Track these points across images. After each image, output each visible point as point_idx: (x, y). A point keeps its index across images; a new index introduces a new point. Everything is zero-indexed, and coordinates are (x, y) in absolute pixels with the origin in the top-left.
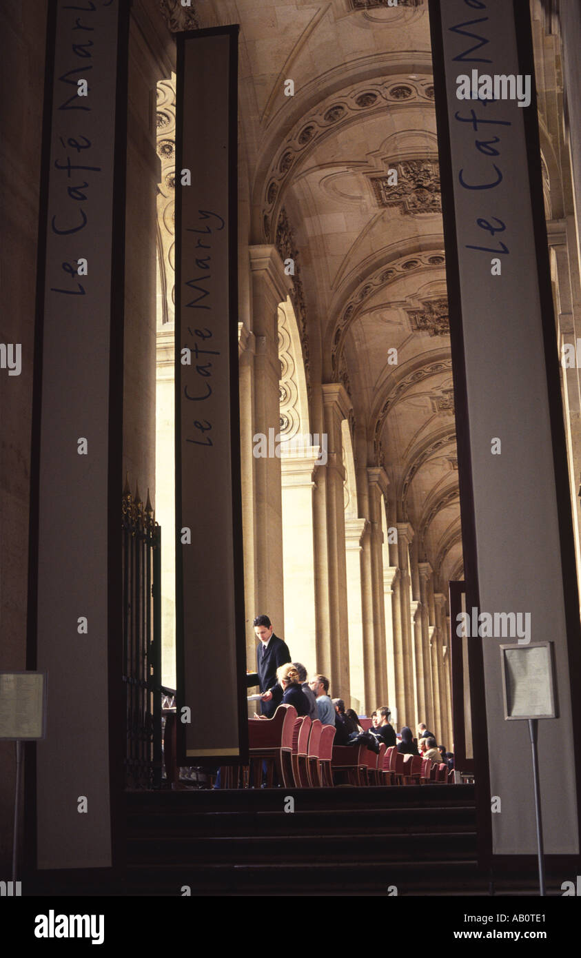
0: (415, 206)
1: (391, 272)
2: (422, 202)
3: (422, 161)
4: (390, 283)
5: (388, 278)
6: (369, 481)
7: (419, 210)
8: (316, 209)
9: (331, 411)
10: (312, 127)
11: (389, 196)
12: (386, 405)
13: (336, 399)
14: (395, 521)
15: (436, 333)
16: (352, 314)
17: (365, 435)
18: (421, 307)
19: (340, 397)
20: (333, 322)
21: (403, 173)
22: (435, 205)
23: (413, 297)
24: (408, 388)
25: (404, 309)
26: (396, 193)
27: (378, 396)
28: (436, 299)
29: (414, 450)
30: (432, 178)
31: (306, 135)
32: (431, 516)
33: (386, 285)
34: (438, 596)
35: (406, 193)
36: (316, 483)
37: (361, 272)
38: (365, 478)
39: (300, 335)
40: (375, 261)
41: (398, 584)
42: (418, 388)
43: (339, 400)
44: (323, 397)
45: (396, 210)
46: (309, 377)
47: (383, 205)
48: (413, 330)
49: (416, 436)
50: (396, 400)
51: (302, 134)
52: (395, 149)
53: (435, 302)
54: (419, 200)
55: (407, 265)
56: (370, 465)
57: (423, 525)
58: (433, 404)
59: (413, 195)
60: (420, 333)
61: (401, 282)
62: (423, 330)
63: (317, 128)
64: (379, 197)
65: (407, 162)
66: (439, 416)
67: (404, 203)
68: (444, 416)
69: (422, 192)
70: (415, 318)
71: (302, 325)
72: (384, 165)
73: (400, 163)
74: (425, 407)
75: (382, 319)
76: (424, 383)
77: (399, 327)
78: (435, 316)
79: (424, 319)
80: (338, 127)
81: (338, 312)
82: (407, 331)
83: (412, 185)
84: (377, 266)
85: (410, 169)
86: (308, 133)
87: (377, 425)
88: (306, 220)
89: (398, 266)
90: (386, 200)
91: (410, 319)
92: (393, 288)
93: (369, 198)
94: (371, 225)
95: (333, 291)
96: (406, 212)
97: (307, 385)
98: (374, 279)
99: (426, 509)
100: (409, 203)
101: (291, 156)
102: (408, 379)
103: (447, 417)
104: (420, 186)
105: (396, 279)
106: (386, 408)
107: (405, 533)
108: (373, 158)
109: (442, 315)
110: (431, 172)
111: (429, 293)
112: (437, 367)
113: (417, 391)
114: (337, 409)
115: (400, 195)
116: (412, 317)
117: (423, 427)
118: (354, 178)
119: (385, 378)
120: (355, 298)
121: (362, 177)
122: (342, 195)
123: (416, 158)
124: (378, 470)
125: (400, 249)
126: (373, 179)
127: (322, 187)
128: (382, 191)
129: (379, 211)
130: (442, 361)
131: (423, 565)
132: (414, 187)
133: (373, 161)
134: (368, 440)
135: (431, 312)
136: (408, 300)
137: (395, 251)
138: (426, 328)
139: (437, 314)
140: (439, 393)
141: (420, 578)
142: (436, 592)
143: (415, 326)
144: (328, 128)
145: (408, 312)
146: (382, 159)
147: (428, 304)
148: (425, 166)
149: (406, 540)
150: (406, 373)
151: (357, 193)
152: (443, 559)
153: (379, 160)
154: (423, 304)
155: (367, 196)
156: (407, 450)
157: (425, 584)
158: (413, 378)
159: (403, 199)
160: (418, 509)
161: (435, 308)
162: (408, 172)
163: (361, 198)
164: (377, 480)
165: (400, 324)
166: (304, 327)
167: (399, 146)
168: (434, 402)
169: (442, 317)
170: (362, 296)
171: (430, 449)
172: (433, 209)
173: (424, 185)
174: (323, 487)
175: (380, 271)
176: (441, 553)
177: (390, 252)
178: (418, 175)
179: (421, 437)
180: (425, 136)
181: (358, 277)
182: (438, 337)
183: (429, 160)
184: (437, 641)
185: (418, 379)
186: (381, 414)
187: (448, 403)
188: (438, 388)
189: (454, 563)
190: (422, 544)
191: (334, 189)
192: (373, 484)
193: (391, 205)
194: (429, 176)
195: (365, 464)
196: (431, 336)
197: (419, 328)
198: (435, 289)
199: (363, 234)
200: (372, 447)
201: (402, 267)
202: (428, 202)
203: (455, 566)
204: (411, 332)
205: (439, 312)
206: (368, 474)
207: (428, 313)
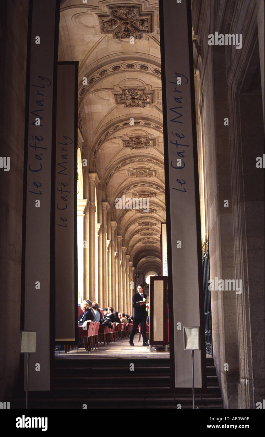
0: (131, 104)
1: (118, 127)
2: (134, 103)
3: (136, 89)
4: (117, 131)
5: (117, 129)
6: (102, 207)
7: (132, 106)
8: (90, 103)
9: (92, 184)
10: (94, 78)
11: (120, 100)
12: (110, 175)
13: (94, 180)
14: (110, 220)
15: (133, 148)
16: (101, 143)
17: (101, 188)
18: (128, 139)
19: (96, 179)
20: (94, 147)
21: (127, 93)
22: (138, 104)
23: (125, 135)
24: (121, 167)
25: (121, 139)
26: (124, 99)
27: (108, 171)
28: (135, 136)
29: (119, 191)
30: (139, 95)
31: (91, 81)
32: (123, 215)
33: (115, 132)
34: (124, 248)
35: (127, 100)
36: (85, 215)
37: (106, 127)
38: (101, 205)
39: (81, 154)
40: (112, 123)
41: (110, 247)
42: (123, 168)
43: (95, 180)
44: (89, 179)
45: (123, 105)
46: (84, 171)
47: (118, 103)
48: (124, 147)
49: (120, 185)
50: (114, 173)
51: (90, 81)
52: (125, 84)
53: (134, 137)
54: (132, 102)
55: (125, 125)
56: (103, 201)
57: (120, 219)
58: (128, 174)
59: (130, 101)
60: (126, 148)
61: (121, 131)
62: (128, 147)
63: (96, 78)
64: (116, 100)
65: (129, 89)
66: (130, 177)
67: (126, 103)
68: (132, 178)
69: (134, 100)
70: (125, 143)
71: (82, 150)
72: (120, 90)
73: (126, 89)
74: (125, 174)
75: (111, 142)
76: (126, 166)
77: (118, 145)
78: (134, 143)
79: (129, 143)
80: (104, 78)
81: (96, 144)
82: (121, 147)
83: (130, 97)
84: (113, 125)
85: (130, 92)
86: (92, 80)
87: (106, 184)
88: (85, 107)
89: (121, 125)
90: (119, 101)
91: (123, 143)
92: (118, 132)
93: (112, 100)
94: (112, 110)
95: (94, 135)
96: (127, 106)
97: (83, 174)
98: (111, 130)
99: (121, 213)
100: (128, 103)
101: (85, 90)
102: (120, 165)
103: (134, 178)
104: (134, 98)
105: (119, 130)
106: (110, 176)
107: (114, 226)
108: (116, 87)
109: (136, 142)
110: (138, 93)
111: (132, 134)
112: (132, 160)
113: (122, 169)
114: (94, 183)
115: (125, 100)
116: (124, 142)
117: (123, 182)
118: (107, 93)
119: (110, 165)
120: (103, 137)
121: (110, 93)
122: (101, 98)
123: (133, 88)
124: (106, 203)
125: (122, 118)
126: (115, 95)
127: (94, 95)
128: (118, 99)
129: (116, 105)
130: (135, 158)
131: (119, 236)
132: (131, 98)
133: (115, 88)
134: (103, 190)
135: (132, 141)
136: (123, 136)
137: (120, 119)
138: (129, 146)
139: (134, 142)
140: (131, 169)
141: (118, 242)
142: (123, 246)
143: (125, 146)
144: (99, 78)
145: (123, 141)
146: (119, 88)
147: (131, 138)
148: (136, 91)
149: (114, 228)
150: (119, 163)
151: (108, 98)
152: (126, 232)
153: (118, 88)
154: (129, 138)
155: (111, 100)
156: (116, 191)
157: (119, 244)
158: (122, 164)
159: (126, 101)
160: (118, 213)
161: (134, 139)
162: (129, 93)
163: (109, 100)
164: (106, 207)
165: (119, 144)
166: (83, 151)
167: (127, 83)
168: (129, 172)
169: (136, 143)
170: (106, 136)
171: (125, 190)
172: (137, 106)
173: (135, 97)
174: (88, 216)
175: (113, 127)
176: (125, 229)
177: (118, 120)
178: (133, 94)
179: (122, 186)
180: (138, 81)
181: (104, 129)
182: (134, 150)
183: (138, 89)
184: (123, 267)
185: (124, 165)
186: (108, 179)
187: (135, 173)
188: (131, 167)
189: (130, 232)
190: (119, 227)
191: (98, 96)
192: (104, 209)
193: (121, 104)
194: (138, 95)
195: (101, 200)
196: (131, 149)
197: (126, 146)
198: (135, 132)
199: (108, 114)
200: (104, 192)
201: (123, 125)
202: (136, 103)
204: (123, 147)
205: (135, 141)
206: (102, 205)
207: (131, 141)
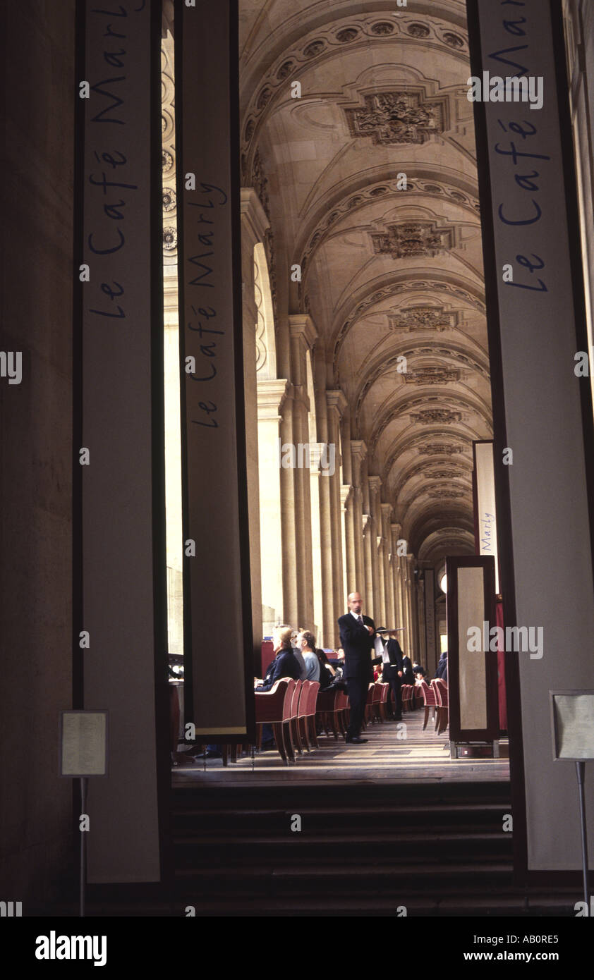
0: (388, 136)
1: (359, 199)
2: (395, 132)
3: (399, 94)
4: (357, 209)
5: (355, 204)
6: (328, 405)
7: (391, 140)
8: (286, 136)
9: (297, 342)
10: (291, 63)
11: (362, 126)
12: (345, 326)
13: (302, 330)
14: (349, 438)
15: (399, 256)
16: (318, 241)
17: (324, 357)
18: (386, 231)
19: (307, 328)
20: (300, 250)
21: (378, 105)
22: (408, 136)
23: (378, 221)
24: (369, 307)
25: (368, 233)
26: (369, 123)
27: (338, 317)
28: (401, 223)
29: (368, 366)
30: (408, 110)
31: (285, 71)
32: (381, 428)
33: (352, 212)
34: (386, 506)
35: (379, 124)
36: (283, 417)
37: (328, 199)
38: (323, 399)
39: (268, 266)
40: (343, 188)
41: (351, 502)
42: (377, 308)
43: (305, 330)
44: (290, 328)
45: (369, 140)
46: (276, 308)
47: (356, 135)
48: (376, 253)
49: (371, 353)
50: (355, 320)
51: (281, 69)
52: (371, 82)
53: (400, 227)
54: (392, 130)
55: (375, 192)
56: (329, 388)
57: (373, 437)
58: (390, 322)
59: (387, 126)
60: (382, 256)
61: (367, 209)
62: (387, 252)
63: (295, 63)
64: (352, 127)
65: (383, 94)
66: (395, 333)
67: (376, 133)
68: (401, 333)
69: (396, 123)
70: (379, 241)
71: (270, 256)
72: (360, 96)
73: (376, 95)
74: (381, 324)
75: (345, 241)
76: (384, 302)
77: (360, 249)
78: (400, 241)
79: (388, 243)
80: (317, 62)
81: (305, 241)
82: (370, 253)
83: (386, 116)
84: (346, 193)
85: (385, 101)
86: (287, 68)
87: (337, 346)
88: (275, 148)
89: (366, 193)
90: (358, 130)
91: (374, 243)
92: (360, 214)
93: (342, 128)
94: (342, 153)
95: (300, 219)
96: (379, 142)
97: (274, 316)
98: (342, 206)
99: (377, 422)
100: (382, 133)
101: (268, 92)
102: (368, 300)
103: (403, 334)
104: (395, 118)
105: (363, 206)
106: (345, 328)
107: (359, 450)
108: (348, 90)
109: (407, 239)
110: (407, 105)
111: (394, 218)
112: (397, 288)
113: (376, 311)
114: (303, 339)
115: (374, 125)
116: (377, 241)
117: (379, 344)
118: (326, 107)
119: (345, 298)
120: (322, 225)
121: (335, 107)
122: (314, 123)
123: (392, 91)
124: (337, 394)
125: (369, 176)
126: (347, 110)
127: (294, 115)
128: (355, 122)
129: (350, 140)
130: (403, 282)
131: (373, 478)
132: (390, 118)
133: (348, 92)
134: (327, 362)
135: (396, 236)
136: (373, 224)
137: (362, 178)
138: (390, 251)
139: (402, 238)
140: (397, 312)
141: (370, 491)
142: (383, 502)
143: (378, 249)
144: (306, 62)
145: (372, 236)
146: (358, 91)
147: (393, 228)
148: (400, 99)
149: (359, 457)
150: (366, 294)
151: (330, 122)
152: (390, 469)
153: (354, 91)
154: (389, 228)
155: (339, 126)
156: (362, 366)
157: (374, 497)
158: (373, 298)
159: (377, 129)
160: (368, 423)
161: (400, 232)
162: (384, 104)
163: (333, 127)
164: (336, 403)
165: (363, 246)
166: (272, 258)
167: (377, 78)
168: (392, 320)
169: (408, 241)
170: (329, 223)
171: (384, 365)
172: (406, 140)
173: (399, 117)
174: (289, 420)
175: (346, 199)
176: (388, 462)
177: (359, 180)
178: (393, 107)
179: (376, 353)
180: (403, 70)
181: (325, 205)
182: (400, 261)
183: (406, 93)
184: (384, 551)
185: (377, 300)
186: (340, 335)
187: (405, 321)
188: (396, 307)
189: (399, 471)
190: (372, 457)
191: (307, 117)
192: (332, 407)
193: (364, 135)
194: (405, 109)
195: (324, 387)
196: (394, 259)
197: (382, 251)
198: (401, 213)
199: (333, 163)
200: (330, 367)
201: (371, 193)
202: (401, 132)
203: (400, 473)
204: (374, 255)
205: (404, 236)
206: (327, 397)
207: (392, 237)
